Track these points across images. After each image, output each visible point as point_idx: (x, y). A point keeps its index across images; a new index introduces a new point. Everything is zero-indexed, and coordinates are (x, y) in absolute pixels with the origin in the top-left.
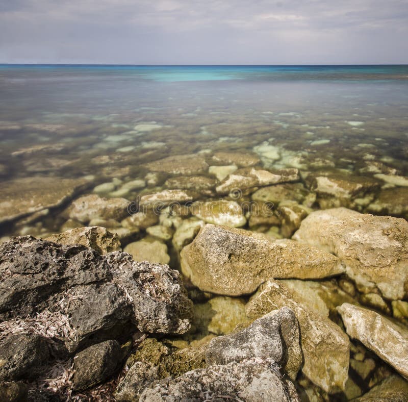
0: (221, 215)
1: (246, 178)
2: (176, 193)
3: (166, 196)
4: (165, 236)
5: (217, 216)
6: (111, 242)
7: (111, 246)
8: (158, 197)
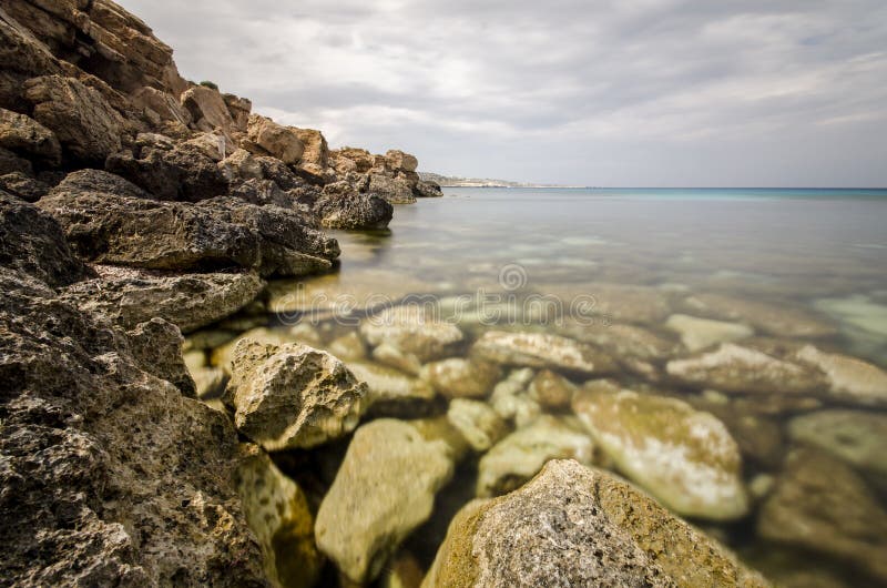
0: (654, 445)
1: (777, 363)
2: (560, 345)
3: (533, 345)
4: (476, 437)
5: (640, 445)
6: (337, 398)
7: (331, 406)
8: (517, 342)
